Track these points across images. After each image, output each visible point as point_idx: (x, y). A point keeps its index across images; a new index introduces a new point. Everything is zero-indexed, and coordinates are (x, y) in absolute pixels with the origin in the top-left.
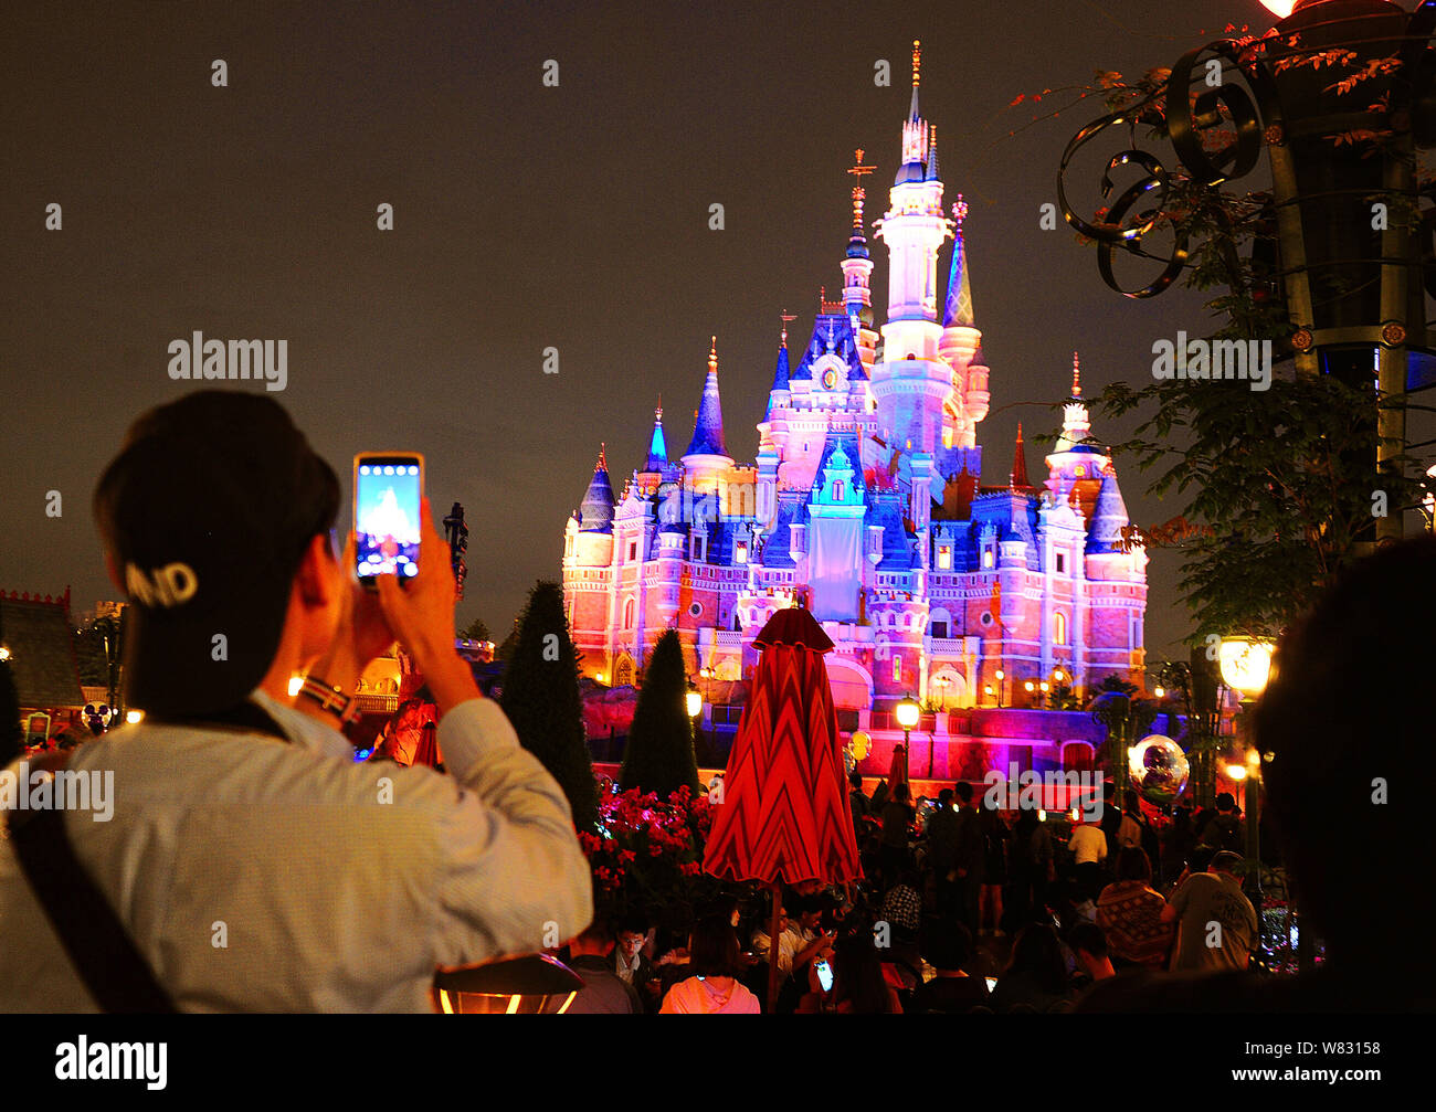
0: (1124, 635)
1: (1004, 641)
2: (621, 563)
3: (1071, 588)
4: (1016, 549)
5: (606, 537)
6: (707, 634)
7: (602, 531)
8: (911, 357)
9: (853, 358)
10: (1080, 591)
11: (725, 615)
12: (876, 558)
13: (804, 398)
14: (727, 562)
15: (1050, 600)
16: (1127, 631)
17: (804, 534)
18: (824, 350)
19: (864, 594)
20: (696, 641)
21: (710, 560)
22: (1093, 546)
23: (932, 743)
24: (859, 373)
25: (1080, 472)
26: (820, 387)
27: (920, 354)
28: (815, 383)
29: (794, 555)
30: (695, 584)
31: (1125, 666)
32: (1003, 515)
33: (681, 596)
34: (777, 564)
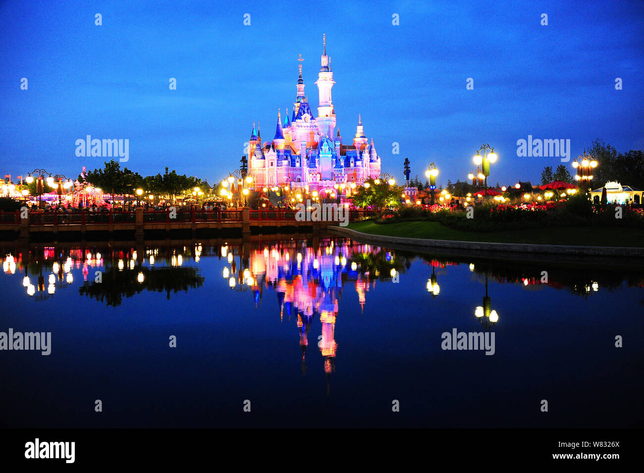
2: (268, 167)
3: (368, 170)
4: (359, 163)
5: (263, 160)
6: (293, 183)
7: (262, 159)
8: (327, 116)
9: (311, 115)
10: (369, 171)
11: (295, 179)
12: (334, 166)
13: (300, 124)
14: (295, 166)
15: (365, 173)
16: (379, 176)
17: (319, 161)
18: (304, 113)
19: (333, 174)
20: (290, 185)
21: (292, 166)
22: (371, 161)
24: (312, 118)
25: (363, 142)
27: (329, 115)
28: (303, 120)
29: (317, 165)
30: (290, 172)
32: (355, 155)
33: (288, 175)
34: (313, 168)
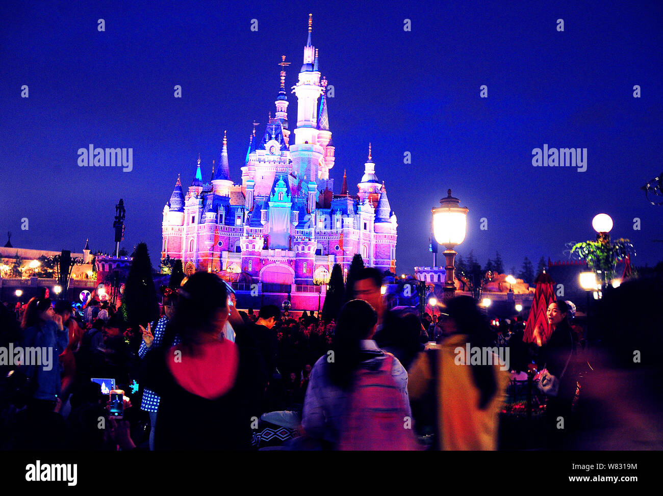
0: (389, 254)
1: (344, 257)
2: (188, 224)
3: (369, 236)
4: (349, 221)
5: (181, 213)
6: (225, 254)
7: (179, 211)
8: (306, 142)
9: (282, 142)
10: (372, 237)
11: (232, 246)
12: (296, 224)
13: (262, 158)
14: (233, 224)
15: (362, 241)
16: (390, 253)
17: (267, 214)
18: (270, 138)
19: (291, 238)
20: (221, 257)
21: (226, 224)
22: (378, 220)
23: (320, 297)
24: (284, 148)
25: (371, 190)
26: (269, 153)
27: (310, 142)
28: (267, 152)
29: (263, 222)
30: (220, 233)
31: (389, 266)
32: (344, 207)
33: (215, 238)
34: (256, 225)
